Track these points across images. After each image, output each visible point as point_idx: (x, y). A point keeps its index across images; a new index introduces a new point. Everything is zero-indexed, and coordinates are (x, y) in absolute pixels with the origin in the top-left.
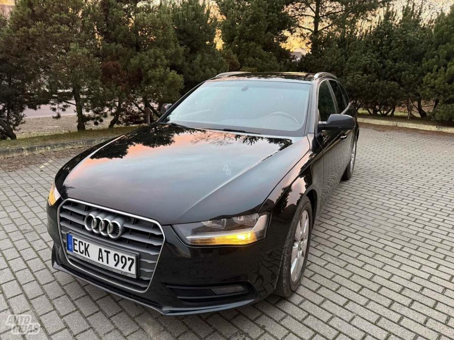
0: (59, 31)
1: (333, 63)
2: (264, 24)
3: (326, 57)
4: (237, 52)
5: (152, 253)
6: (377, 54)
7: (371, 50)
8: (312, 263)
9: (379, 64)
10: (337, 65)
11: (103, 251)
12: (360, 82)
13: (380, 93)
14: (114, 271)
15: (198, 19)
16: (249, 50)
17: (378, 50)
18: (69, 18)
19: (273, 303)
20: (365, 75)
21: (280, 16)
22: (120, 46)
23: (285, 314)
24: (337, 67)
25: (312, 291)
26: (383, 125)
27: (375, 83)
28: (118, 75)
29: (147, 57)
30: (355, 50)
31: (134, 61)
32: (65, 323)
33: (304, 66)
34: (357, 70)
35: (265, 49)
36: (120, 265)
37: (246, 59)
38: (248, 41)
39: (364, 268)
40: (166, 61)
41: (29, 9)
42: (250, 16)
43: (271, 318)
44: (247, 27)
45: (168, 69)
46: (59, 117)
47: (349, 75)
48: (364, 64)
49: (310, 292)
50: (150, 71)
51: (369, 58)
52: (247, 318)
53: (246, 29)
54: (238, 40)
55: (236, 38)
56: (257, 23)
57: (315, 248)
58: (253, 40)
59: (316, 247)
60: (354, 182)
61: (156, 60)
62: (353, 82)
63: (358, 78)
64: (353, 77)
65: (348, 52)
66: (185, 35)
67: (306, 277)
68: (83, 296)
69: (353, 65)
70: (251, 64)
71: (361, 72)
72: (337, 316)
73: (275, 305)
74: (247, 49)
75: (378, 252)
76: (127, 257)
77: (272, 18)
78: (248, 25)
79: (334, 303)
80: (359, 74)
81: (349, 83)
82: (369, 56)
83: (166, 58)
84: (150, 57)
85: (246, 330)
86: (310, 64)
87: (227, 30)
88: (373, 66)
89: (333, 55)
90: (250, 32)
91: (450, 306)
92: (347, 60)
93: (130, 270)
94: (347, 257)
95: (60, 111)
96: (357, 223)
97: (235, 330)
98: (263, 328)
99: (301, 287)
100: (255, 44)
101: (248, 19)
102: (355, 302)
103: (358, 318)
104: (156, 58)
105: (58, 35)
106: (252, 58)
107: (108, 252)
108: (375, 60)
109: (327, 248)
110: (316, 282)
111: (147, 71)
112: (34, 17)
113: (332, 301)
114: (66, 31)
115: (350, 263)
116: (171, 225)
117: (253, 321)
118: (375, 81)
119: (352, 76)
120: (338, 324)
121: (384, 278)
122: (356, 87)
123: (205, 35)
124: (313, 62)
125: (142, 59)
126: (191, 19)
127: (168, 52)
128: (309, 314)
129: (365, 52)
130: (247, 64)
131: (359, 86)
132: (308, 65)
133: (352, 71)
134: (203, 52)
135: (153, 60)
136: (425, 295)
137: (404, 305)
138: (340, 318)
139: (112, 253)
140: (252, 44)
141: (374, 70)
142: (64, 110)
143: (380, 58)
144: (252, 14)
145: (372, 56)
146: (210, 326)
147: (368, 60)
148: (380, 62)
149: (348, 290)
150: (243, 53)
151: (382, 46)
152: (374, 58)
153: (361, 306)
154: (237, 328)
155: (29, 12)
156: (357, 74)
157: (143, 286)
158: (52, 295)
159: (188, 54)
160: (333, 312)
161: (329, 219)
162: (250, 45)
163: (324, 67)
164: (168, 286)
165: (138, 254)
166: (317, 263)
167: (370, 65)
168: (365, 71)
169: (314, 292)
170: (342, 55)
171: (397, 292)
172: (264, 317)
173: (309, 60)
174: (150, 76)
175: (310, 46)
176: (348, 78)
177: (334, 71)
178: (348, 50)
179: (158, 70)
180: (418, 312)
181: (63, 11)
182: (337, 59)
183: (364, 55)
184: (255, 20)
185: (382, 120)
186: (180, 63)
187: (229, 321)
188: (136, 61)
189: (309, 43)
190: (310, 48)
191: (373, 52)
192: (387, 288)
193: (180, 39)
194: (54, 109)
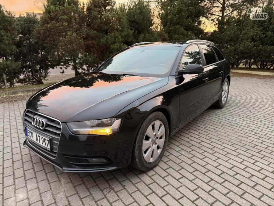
0: (62, 26)
1: (231, 36)
2: (185, 14)
3: (227, 32)
4: (169, 32)
5: (57, 137)
6: (261, 28)
7: (257, 26)
8: (172, 154)
9: (262, 35)
10: (234, 37)
11: (38, 136)
12: (249, 47)
13: (264, 54)
14: (42, 147)
15: (142, 14)
16: (175, 30)
17: (262, 26)
18: (68, 18)
19: (137, 174)
20: (253, 42)
21: (196, 9)
22: (95, 32)
23: (140, 180)
24: (234, 38)
25: (163, 169)
26: (265, 75)
27: (260, 47)
28: (95, 48)
29: (110, 37)
30: (247, 27)
31: (103, 40)
32: (24, 174)
33: (213, 39)
34: (247, 39)
35: (185, 29)
36: (44, 143)
37: (173, 36)
38: (175, 25)
39: (203, 159)
40: (121, 40)
41: (48, 15)
42: (177, 9)
43: (131, 182)
44: (174, 17)
45: (122, 44)
46: (63, 72)
47: (242, 43)
48: (252, 36)
49: (161, 170)
50: (111, 46)
51: (256, 31)
52: (118, 180)
53: (174, 18)
54: (169, 25)
55: (168, 24)
56: (181, 14)
57: (177, 146)
58: (178, 24)
59: (179, 146)
60: (225, 110)
61: (115, 39)
62: (244, 47)
63: (248, 45)
64: (245, 44)
65: (242, 28)
66: (135, 24)
67: (163, 162)
68: (39, 162)
69: (244, 36)
70: (176, 39)
71: (250, 41)
72: (171, 185)
73: (137, 175)
74: (174, 30)
75: (217, 151)
76: (46, 139)
77: (191, 10)
78: (175, 15)
79: (173, 177)
80: (249, 42)
81: (242, 48)
82: (256, 30)
83: (122, 37)
84: (112, 37)
85: (113, 187)
86: (217, 37)
87: (163, 19)
88: (258, 36)
89: (231, 31)
90: (177, 19)
91: (250, 186)
92: (241, 33)
93: (48, 146)
94: (196, 152)
95: (64, 69)
96: (213, 133)
97: (108, 186)
98: (124, 186)
99: (158, 167)
100: (179, 26)
101: (175, 12)
102: (187, 178)
103: (183, 187)
104: (116, 37)
105: (62, 27)
106: (178, 35)
107: (39, 137)
108: (259, 32)
109: (185, 147)
110: (168, 165)
111: (110, 45)
112: (51, 19)
113: (172, 176)
114: (66, 25)
115: (195, 156)
116: (66, 123)
117: (120, 183)
118: (259, 46)
119: (243, 44)
120: (169, 189)
121: (213, 166)
122: (247, 50)
123: (146, 23)
124: (218, 35)
125: (107, 39)
126: (138, 14)
127: (123, 34)
128: (155, 182)
129: (253, 27)
130: (174, 39)
131: (248, 50)
132: (214, 38)
133: (244, 40)
134: (145, 33)
135: (113, 39)
136: (235, 178)
137: (218, 183)
138: (172, 186)
139: (41, 137)
140: (178, 26)
141: (259, 39)
142: (66, 68)
143: (263, 31)
144: (177, 8)
145: (257, 30)
146: (95, 182)
147: (254, 33)
148: (263, 34)
149: (186, 171)
150: (172, 32)
151: (265, 23)
152: (259, 31)
153: (190, 180)
154: (109, 185)
155: (48, 16)
156: (247, 42)
157: (54, 155)
158: (24, 160)
159: (136, 34)
160: (170, 182)
161: (196, 131)
162: (176, 27)
163: (225, 38)
164: (65, 156)
165: (51, 137)
166: (175, 155)
167: (256, 35)
168: (253, 40)
169: (165, 170)
170: (238, 30)
171: (218, 175)
172: (128, 181)
173: (216, 35)
174: (111, 48)
175: (217, 26)
176: (241, 45)
177: (232, 41)
178: (242, 27)
179: (116, 45)
180: (225, 187)
181: (65, 14)
182: (234, 33)
183: (252, 29)
184: (179, 12)
185: (265, 72)
186: (130, 40)
187: (107, 181)
188: (104, 40)
189: (216, 24)
190: (217, 27)
191: (258, 27)
192: (212, 172)
193: (131, 26)
194: (61, 68)
